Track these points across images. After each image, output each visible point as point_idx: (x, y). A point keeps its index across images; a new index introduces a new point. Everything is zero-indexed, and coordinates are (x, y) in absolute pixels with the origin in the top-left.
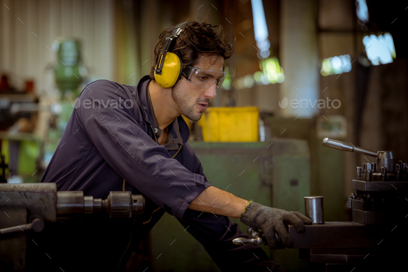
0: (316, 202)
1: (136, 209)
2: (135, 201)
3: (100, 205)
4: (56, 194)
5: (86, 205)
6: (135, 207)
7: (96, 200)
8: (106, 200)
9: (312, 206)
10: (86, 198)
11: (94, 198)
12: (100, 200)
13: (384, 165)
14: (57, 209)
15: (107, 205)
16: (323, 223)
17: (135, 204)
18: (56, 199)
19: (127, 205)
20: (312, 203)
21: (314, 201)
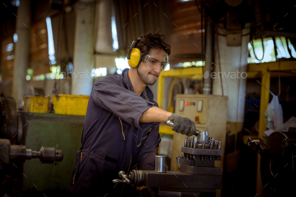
0: (163, 159)
1: (58, 158)
2: (58, 154)
3: (36, 155)
4: (9, 147)
5: (27, 154)
6: (57, 157)
7: (33, 152)
8: (39, 152)
9: (160, 162)
10: (27, 150)
11: (32, 150)
12: (36, 152)
13: (202, 139)
14: (10, 156)
15: (40, 155)
16: (166, 172)
17: (57, 155)
18: (9, 150)
19: (53, 155)
20: (160, 160)
21: (161, 159)
